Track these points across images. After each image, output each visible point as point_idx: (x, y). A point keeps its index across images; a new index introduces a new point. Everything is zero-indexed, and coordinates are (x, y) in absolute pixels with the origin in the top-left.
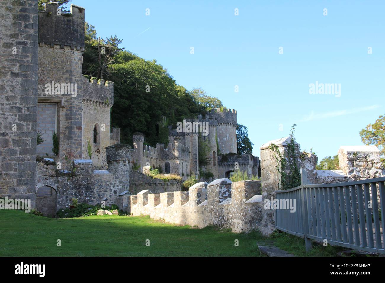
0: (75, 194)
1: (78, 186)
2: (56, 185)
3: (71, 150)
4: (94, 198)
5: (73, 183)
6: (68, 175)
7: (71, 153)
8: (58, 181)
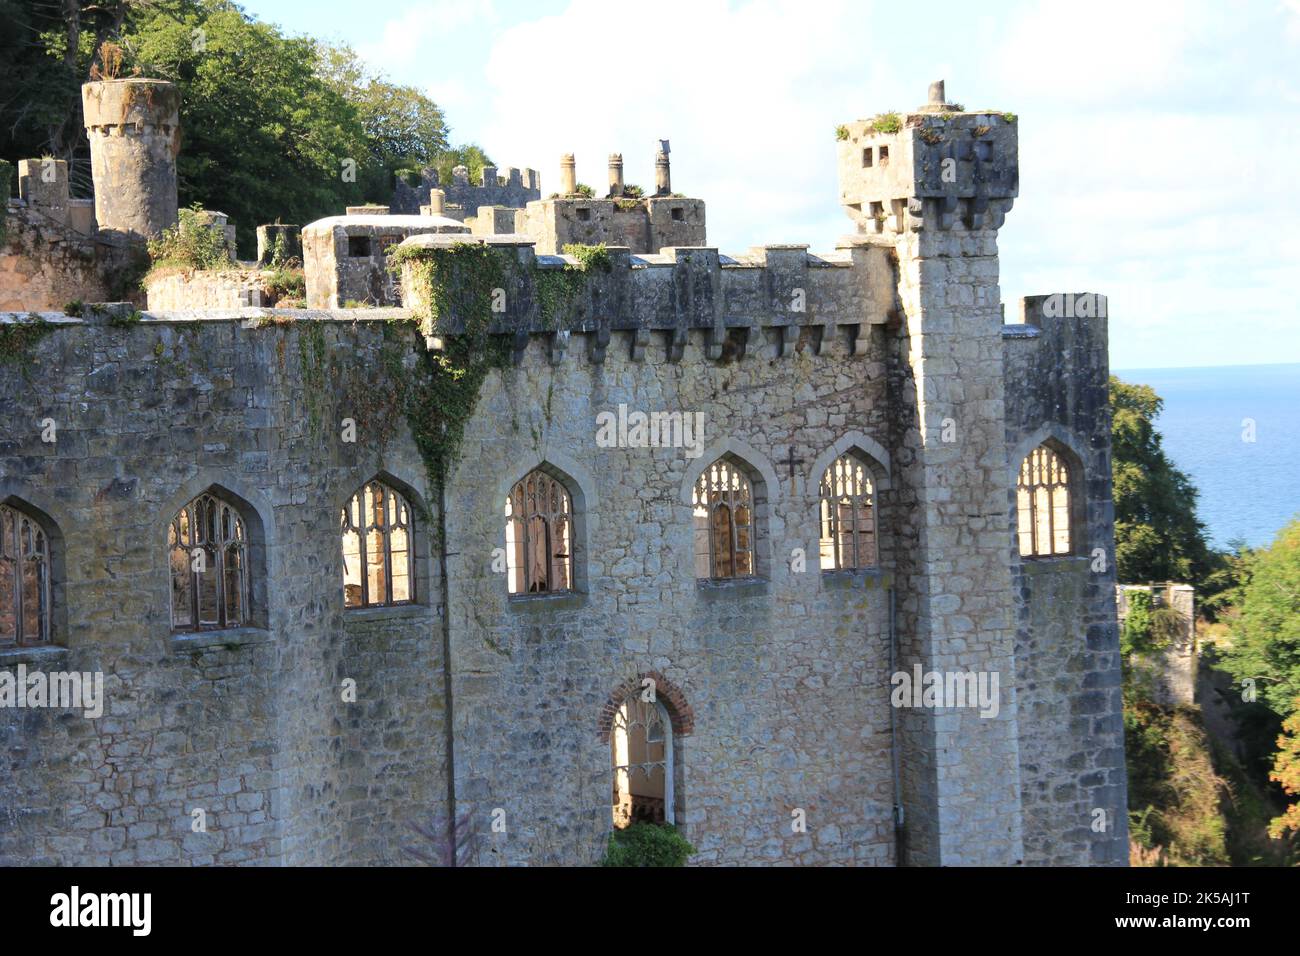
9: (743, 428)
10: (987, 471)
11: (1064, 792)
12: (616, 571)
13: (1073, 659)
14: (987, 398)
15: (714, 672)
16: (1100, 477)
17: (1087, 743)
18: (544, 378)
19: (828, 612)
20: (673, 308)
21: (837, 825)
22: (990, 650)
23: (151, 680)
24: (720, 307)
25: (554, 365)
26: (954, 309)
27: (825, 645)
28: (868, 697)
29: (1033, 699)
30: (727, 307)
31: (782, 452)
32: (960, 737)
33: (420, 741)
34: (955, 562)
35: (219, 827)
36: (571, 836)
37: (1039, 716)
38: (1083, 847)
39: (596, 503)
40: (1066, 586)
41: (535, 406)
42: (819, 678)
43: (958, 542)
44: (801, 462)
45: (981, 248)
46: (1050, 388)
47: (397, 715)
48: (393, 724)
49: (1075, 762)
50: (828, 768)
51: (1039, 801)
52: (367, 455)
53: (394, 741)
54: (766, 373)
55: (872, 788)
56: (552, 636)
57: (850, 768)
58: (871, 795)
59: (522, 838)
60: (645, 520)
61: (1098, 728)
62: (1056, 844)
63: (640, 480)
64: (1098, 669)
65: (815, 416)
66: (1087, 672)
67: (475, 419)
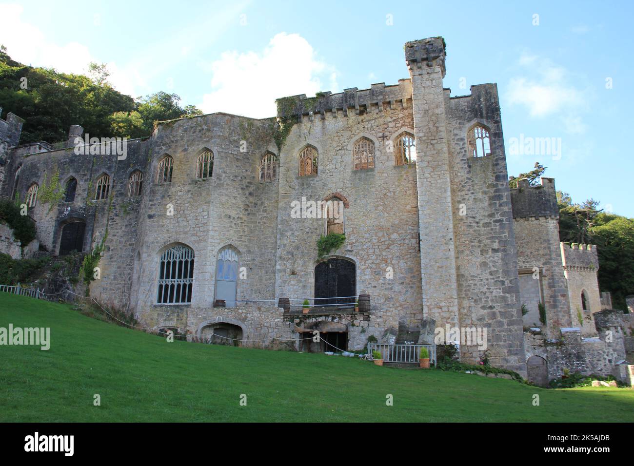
0: (566, 364)
1: (568, 356)
2: (546, 354)
3: (558, 318)
4: (587, 367)
5: (562, 352)
6: (556, 344)
7: (558, 321)
8: (547, 351)
9: (368, 130)
10: (437, 127)
11: (486, 225)
12: (327, 168)
13: (489, 185)
14: (437, 108)
15: (356, 192)
16: (498, 132)
17: (496, 210)
18: (309, 125)
19: (395, 175)
20: (343, 103)
21: (398, 233)
22: (439, 177)
23: (187, 188)
24: (357, 101)
25: (311, 121)
26: (424, 87)
27: (394, 183)
28: (409, 198)
29: (473, 197)
30: (359, 100)
31: (381, 135)
32: (428, 202)
33: (272, 211)
34: (425, 153)
35: (197, 219)
36: (310, 234)
37: (476, 202)
38: (495, 242)
39: (322, 151)
40: (485, 164)
41: (306, 131)
42: (392, 193)
43: (427, 147)
44: (387, 137)
45: (434, 71)
46: (476, 110)
47: (266, 205)
48: (265, 207)
49: (491, 215)
50: (394, 218)
51: (476, 228)
52: (264, 147)
53: (265, 211)
54: (375, 116)
55: (410, 223)
56: (307, 184)
57: (402, 217)
58: (410, 225)
59: (295, 234)
60: (336, 155)
61: (500, 205)
62: (483, 240)
63: (335, 145)
64: (500, 187)
65: (390, 125)
66: (496, 188)
67: (290, 136)
